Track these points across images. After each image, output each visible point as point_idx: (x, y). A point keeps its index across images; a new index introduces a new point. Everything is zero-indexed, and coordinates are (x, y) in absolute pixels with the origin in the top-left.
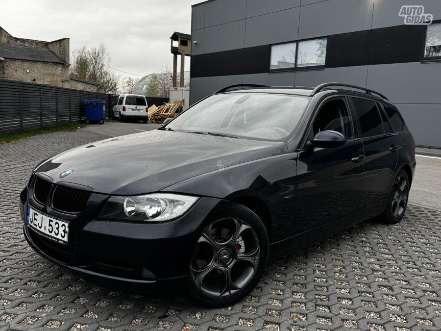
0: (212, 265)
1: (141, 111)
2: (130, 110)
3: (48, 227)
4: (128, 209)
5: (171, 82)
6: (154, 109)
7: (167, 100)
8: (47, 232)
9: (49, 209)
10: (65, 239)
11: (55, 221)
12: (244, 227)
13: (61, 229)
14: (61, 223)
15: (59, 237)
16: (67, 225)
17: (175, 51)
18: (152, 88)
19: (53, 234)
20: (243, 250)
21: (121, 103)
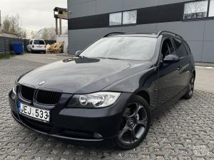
0: (126, 128)
1: (42, 47)
2: (36, 47)
3: (35, 114)
4: (82, 101)
5: (55, 32)
6: (48, 46)
7: (55, 42)
8: (35, 116)
9: (34, 104)
10: (48, 120)
11: (40, 110)
12: (140, 107)
13: (44, 115)
14: (44, 111)
15: (43, 119)
16: (48, 112)
17: (56, 17)
18: (45, 35)
19: (39, 117)
20: (138, 119)
21: (31, 43)
